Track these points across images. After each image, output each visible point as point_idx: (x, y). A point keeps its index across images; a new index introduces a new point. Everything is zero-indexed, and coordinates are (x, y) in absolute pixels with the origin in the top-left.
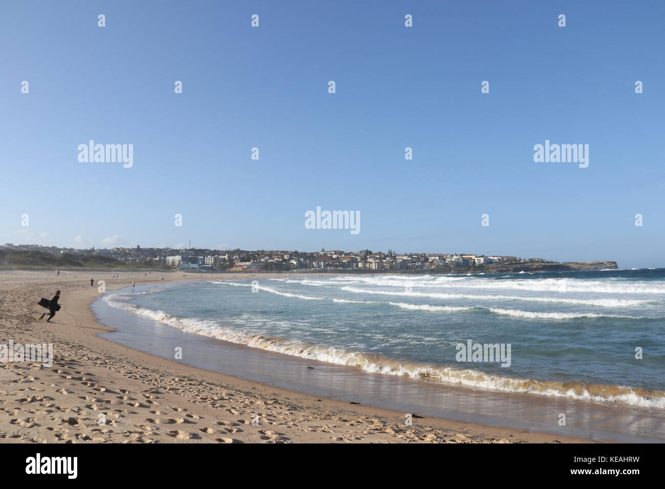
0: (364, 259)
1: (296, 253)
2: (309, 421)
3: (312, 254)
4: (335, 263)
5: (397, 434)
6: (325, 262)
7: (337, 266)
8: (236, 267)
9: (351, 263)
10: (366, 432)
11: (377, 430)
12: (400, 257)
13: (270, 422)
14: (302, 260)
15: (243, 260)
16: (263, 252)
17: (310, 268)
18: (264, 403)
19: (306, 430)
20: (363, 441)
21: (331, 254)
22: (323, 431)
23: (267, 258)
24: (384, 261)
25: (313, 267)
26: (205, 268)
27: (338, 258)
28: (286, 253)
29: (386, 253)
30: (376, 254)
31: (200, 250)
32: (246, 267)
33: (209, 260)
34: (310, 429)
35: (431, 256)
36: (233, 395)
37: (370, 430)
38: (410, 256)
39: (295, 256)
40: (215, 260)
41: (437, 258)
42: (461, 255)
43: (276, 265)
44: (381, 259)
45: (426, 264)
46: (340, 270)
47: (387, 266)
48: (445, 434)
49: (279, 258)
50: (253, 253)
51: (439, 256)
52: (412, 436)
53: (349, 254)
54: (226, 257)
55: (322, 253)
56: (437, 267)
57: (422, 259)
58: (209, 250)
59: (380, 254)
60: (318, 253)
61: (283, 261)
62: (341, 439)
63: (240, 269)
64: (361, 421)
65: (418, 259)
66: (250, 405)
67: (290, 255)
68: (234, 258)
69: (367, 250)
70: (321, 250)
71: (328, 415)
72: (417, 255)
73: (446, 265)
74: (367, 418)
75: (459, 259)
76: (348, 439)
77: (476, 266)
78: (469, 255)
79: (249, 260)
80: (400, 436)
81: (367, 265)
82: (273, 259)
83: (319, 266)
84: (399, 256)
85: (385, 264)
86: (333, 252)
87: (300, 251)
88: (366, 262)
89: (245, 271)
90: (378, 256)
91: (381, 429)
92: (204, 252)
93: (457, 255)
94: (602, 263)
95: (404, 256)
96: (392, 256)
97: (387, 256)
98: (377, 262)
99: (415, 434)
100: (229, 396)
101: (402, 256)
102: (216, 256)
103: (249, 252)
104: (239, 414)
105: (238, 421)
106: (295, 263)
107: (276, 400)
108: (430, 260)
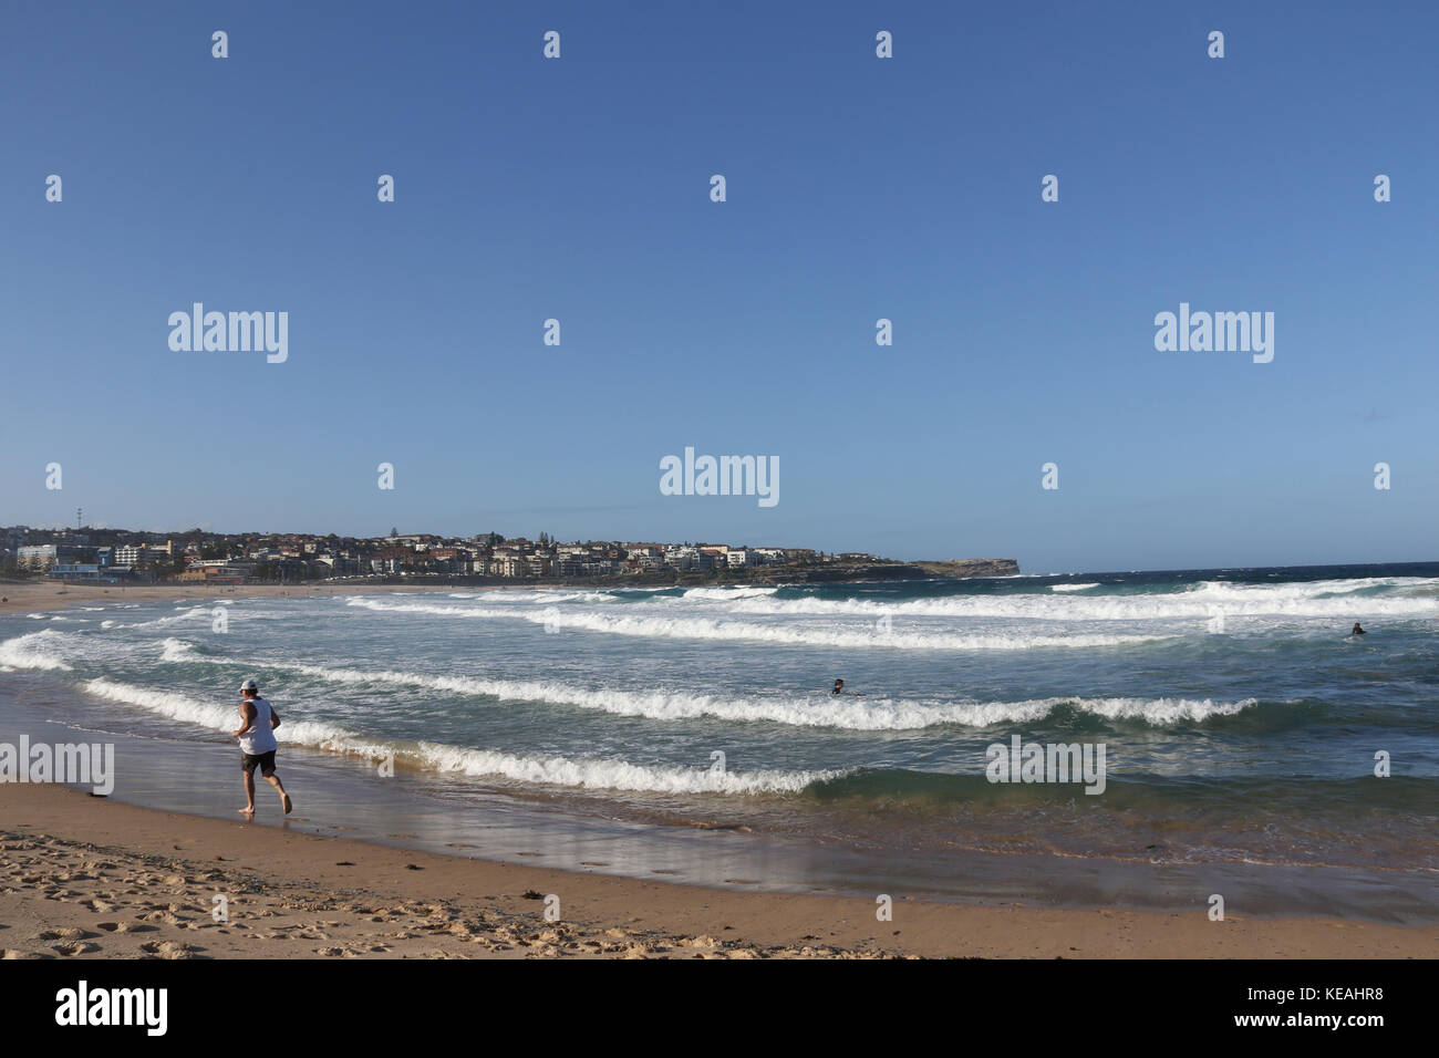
0: (486, 555)
1: (333, 539)
2: (279, 915)
3: (369, 542)
4: (420, 563)
5: (473, 936)
6: (397, 559)
7: (425, 570)
8: (191, 570)
9: (458, 563)
10: (401, 934)
11: (431, 927)
12: (566, 550)
13: (182, 922)
14: (346, 555)
15: (208, 555)
16: (257, 536)
17: (364, 573)
18: (183, 881)
19: (262, 937)
20: (390, 955)
21: (412, 541)
22: (303, 936)
23: (266, 550)
24: (530, 557)
25: (371, 571)
26: (114, 574)
27: (427, 550)
28: (310, 538)
29: (535, 540)
30: (512, 543)
31: (104, 532)
32: (214, 571)
33: (127, 556)
34: (274, 934)
35: (633, 547)
36: (114, 867)
37: (415, 929)
38: (588, 547)
39: (330, 546)
40: (142, 554)
41: (646, 552)
42: (698, 546)
43: (287, 566)
44: (523, 553)
45: (621, 563)
46: (434, 577)
47: (537, 570)
48: (582, 930)
49: (293, 551)
50: (232, 540)
51: (650, 549)
52: (506, 938)
53: (453, 542)
54: (168, 548)
55: (391, 540)
56: (645, 570)
57: (614, 554)
58: (126, 532)
59: (521, 542)
60: (382, 539)
61: (301, 558)
62: (339, 952)
63: (201, 576)
64: (403, 910)
65: (605, 555)
66: (148, 888)
67: (318, 543)
68: (187, 551)
69: (493, 534)
70: (390, 532)
71: (332, 900)
72: (603, 545)
73: (665, 568)
74: (420, 904)
75: (692, 553)
76: (354, 952)
77: (729, 570)
78: (713, 546)
79: (221, 556)
80: (478, 939)
81: (493, 567)
82: (279, 552)
83: (385, 569)
84: (563, 546)
85: (532, 565)
86: (418, 538)
87: (342, 535)
88: (491, 560)
89: (212, 580)
90: (517, 548)
91: (440, 927)
92: (115, 538)
93: (688, 546)
94: (987, 563)
95: (574, 546)
96: (547, 546)
97: (538, 547)
98: (515, 560)
99: (513, 932)
100: (100, 871)
101: (569, 547)
102: (143, 545)
103: (223, 536)
104: (110, 910)
105: (99, 926)
106: (330, 561)
107: (218, 871)
108: (630, 557)
